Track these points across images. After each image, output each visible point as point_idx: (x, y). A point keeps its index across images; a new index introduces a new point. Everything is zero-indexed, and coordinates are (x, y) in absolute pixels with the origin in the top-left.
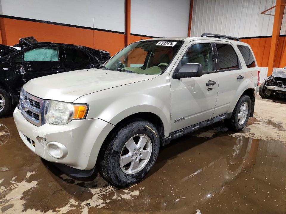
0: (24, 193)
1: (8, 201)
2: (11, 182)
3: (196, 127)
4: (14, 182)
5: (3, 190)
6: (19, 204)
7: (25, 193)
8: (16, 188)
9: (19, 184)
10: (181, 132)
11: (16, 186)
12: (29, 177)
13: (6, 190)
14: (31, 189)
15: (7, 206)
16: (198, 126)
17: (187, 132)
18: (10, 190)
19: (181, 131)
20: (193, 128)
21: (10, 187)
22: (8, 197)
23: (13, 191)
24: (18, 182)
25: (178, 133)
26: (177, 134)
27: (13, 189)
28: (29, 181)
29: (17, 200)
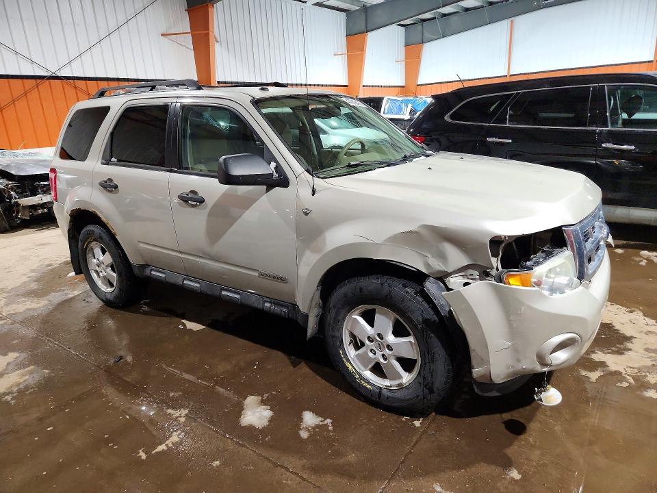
0: (621, 354)
1: (650, 357)
2: (632, 381)
4: (628, 377)
5: (651, 375)
6: (636, 346)
7: (620, 352)
8: (631, 368)
9: (622, 371)
11: (628, 369)
12: (597, 370)
13: (648, 374)
14: (609, 353)
15: (654, 353)
18: (640, 369)
21: (639, 374)
22: (649, 363)
23: (636, 365)
24: (621, 373)
27: (636, 368)
28: (602, 364)
29: (637, 352)
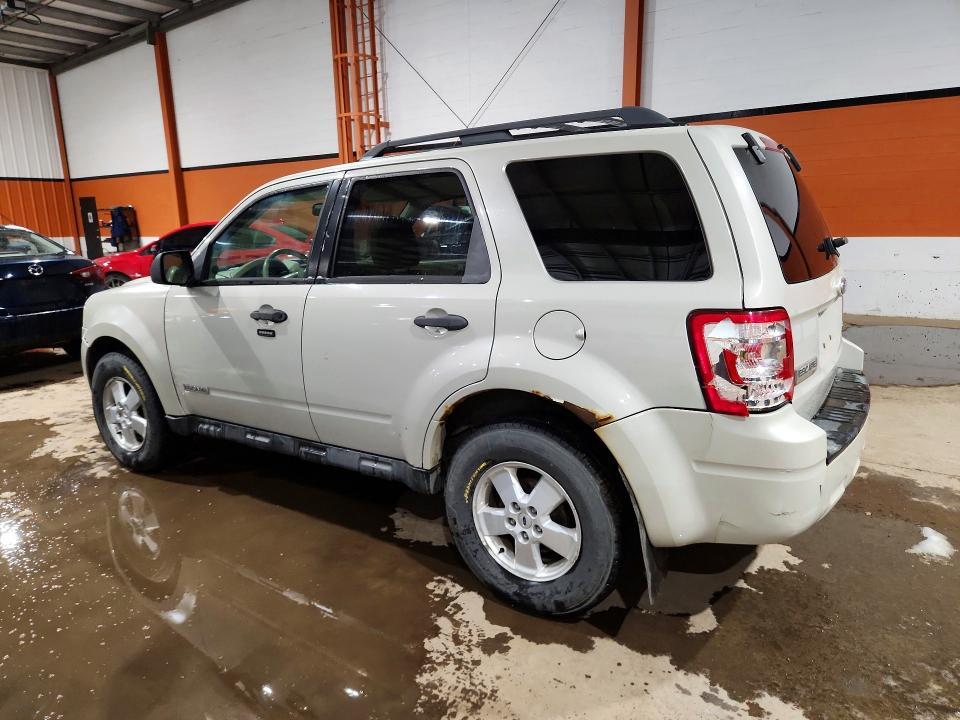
3: (259, 439)
10: (217, 425)
16: (266, 440)
17: (230, 434)
19: (218, 423)
20: (249, 436)
25: (210, 424)
26: (206, 427)
